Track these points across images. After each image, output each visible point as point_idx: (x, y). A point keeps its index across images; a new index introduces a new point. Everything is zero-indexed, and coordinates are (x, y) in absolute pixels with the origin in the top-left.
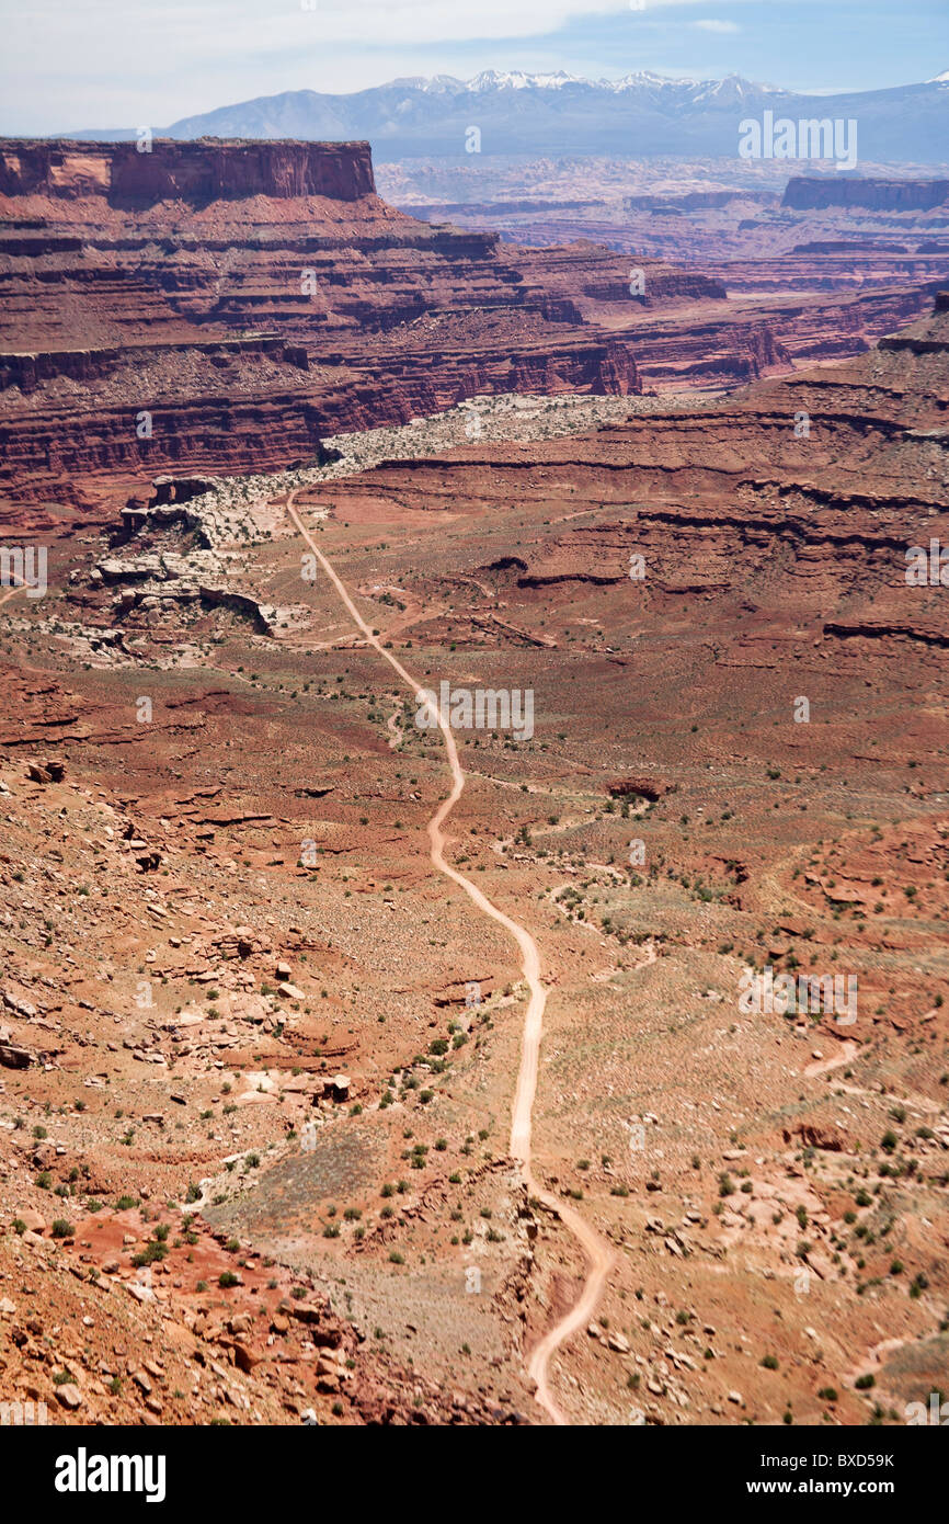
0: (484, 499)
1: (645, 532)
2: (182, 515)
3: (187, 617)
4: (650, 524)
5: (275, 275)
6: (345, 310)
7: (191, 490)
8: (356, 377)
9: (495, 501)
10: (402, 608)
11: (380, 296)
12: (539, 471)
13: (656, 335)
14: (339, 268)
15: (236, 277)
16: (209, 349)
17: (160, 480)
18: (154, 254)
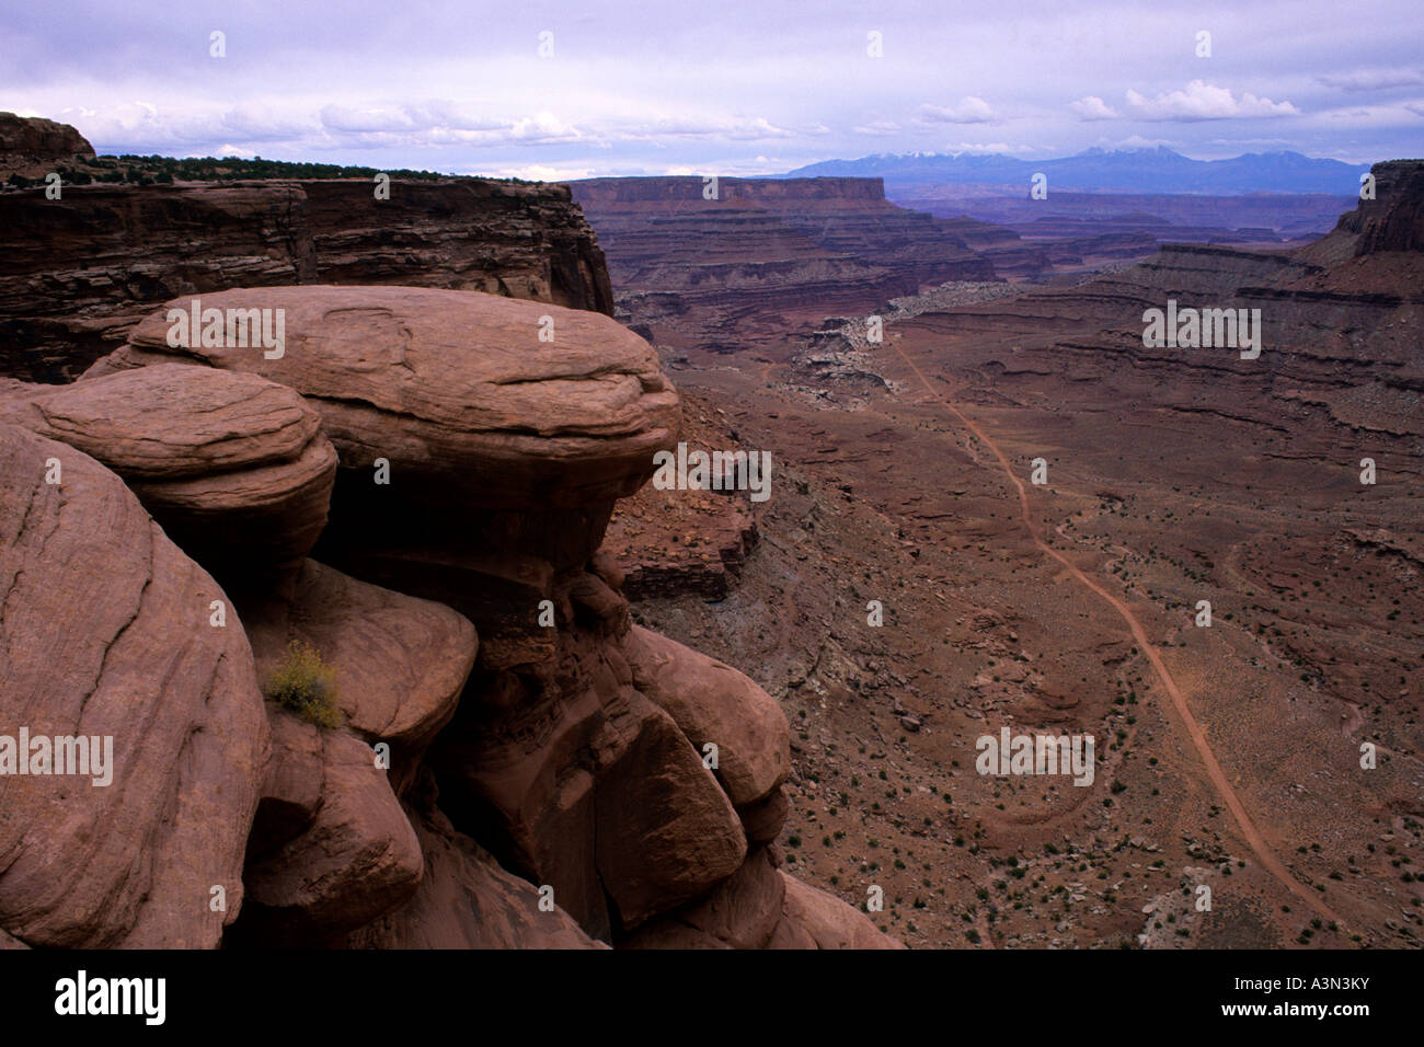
0: (969, 330)
1: (1059, 352)
2: (839, 335)
3: (850, 382)
4: (1061, 348)
5: (847, 229)
6: (876, 243)
7: (840, 323)
8: (887, 272)
9: (975, 332)
10: (948, 382)
11: (888, 238)
12: (990, 318)
13: (997, 254)
14: (871, 227)
15: (831, 230)
16: (830, 260)
17: (826, 319)
18: (799, 222)
